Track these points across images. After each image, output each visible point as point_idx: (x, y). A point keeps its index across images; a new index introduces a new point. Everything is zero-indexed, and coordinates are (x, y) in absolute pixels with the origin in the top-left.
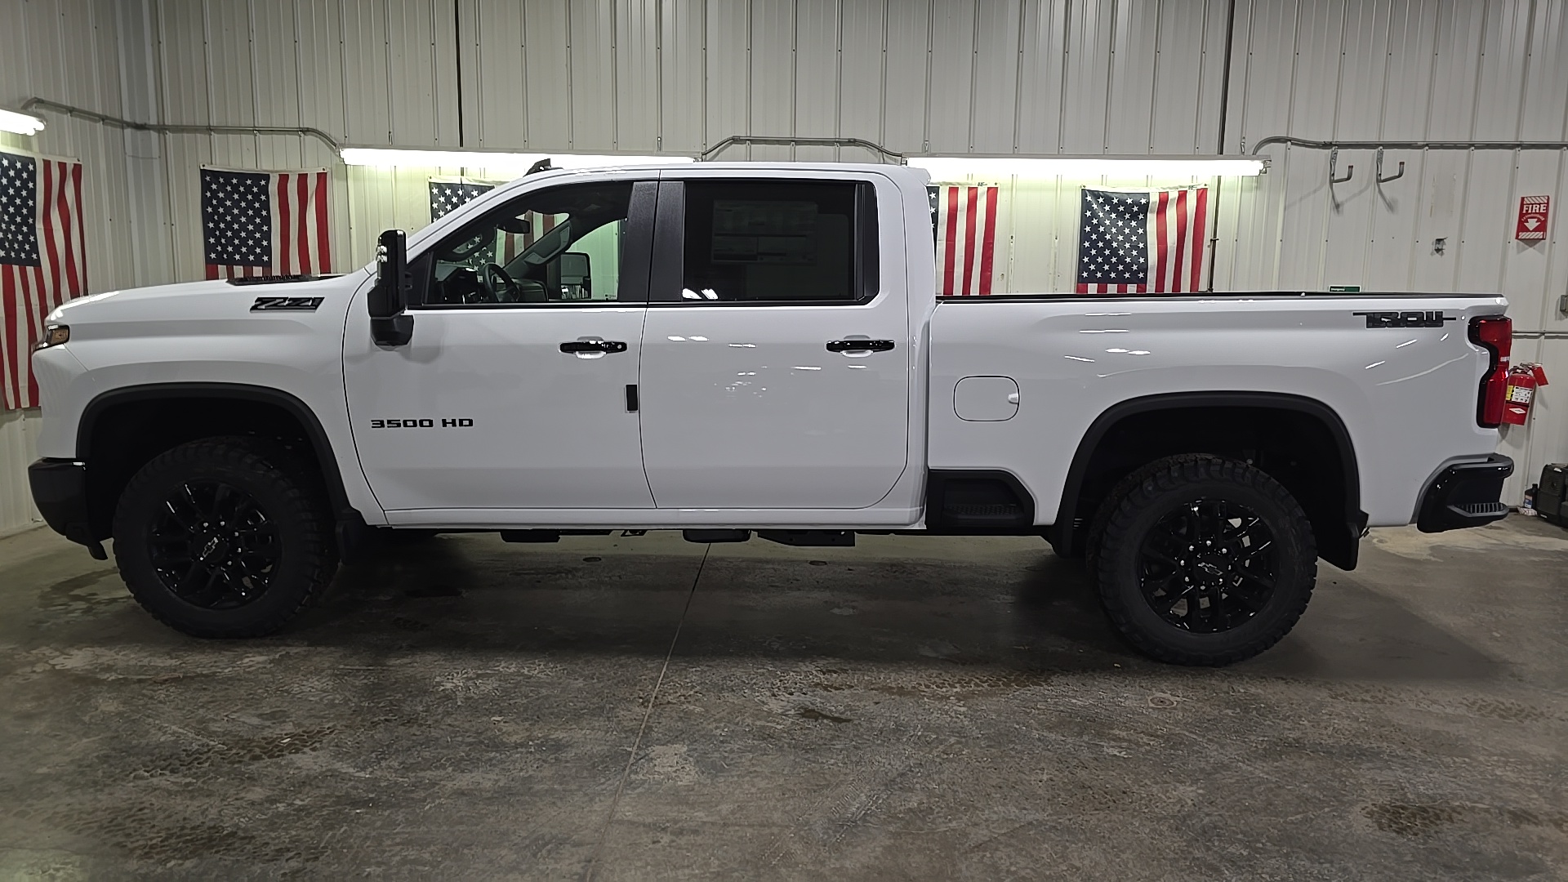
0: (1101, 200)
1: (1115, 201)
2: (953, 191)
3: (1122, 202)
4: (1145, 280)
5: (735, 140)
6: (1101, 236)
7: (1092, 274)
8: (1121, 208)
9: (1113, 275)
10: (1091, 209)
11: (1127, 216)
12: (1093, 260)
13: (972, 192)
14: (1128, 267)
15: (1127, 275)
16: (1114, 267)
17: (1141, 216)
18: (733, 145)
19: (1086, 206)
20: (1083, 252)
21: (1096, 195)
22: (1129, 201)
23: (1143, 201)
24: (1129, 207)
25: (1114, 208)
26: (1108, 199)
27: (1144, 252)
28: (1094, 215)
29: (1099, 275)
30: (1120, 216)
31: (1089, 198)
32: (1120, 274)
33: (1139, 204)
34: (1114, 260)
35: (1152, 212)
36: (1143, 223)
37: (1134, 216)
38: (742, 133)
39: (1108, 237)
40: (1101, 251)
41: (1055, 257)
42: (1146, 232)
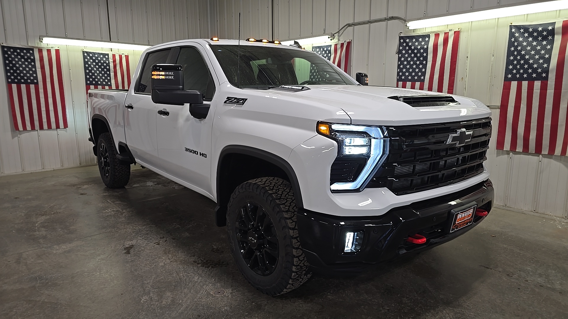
0: (522, 30)
1: (531, 30)
2: (437, 35)
3: (536, 30)
4: (546, 78)
5: (349, 25)
6: (519, 52)
7: (514, 76)
8: (535, 34)
9: (525, 76)
10: (514, 37)
11: (540, 38)
12: (515, 67)
13: (447, 35)
14: (535, 70)
15: (534, 75)
16: (526, 71)
17: (550, 38)
18: (349, 27)
19: (512, 35)
20: (509, 62)
21: (518, 28)
22: (540, 29)
23: (550, 28)
24: (540, 33)
25: (531, 34)
26: (526, 29)
27: (548, 61)
28: (516, 40)
29: (518, 76)
30: (535, 39)
31: (513, 30)
32: (530, 75)
33: (547, 30)
34: (526, 66)
35: (558, 34)
36: (552, 42)
37: (545, 38)
38: (351, 22)
39: (523, 52)
40: (519, 61)
41: (492, 67)
42: (552, 48)
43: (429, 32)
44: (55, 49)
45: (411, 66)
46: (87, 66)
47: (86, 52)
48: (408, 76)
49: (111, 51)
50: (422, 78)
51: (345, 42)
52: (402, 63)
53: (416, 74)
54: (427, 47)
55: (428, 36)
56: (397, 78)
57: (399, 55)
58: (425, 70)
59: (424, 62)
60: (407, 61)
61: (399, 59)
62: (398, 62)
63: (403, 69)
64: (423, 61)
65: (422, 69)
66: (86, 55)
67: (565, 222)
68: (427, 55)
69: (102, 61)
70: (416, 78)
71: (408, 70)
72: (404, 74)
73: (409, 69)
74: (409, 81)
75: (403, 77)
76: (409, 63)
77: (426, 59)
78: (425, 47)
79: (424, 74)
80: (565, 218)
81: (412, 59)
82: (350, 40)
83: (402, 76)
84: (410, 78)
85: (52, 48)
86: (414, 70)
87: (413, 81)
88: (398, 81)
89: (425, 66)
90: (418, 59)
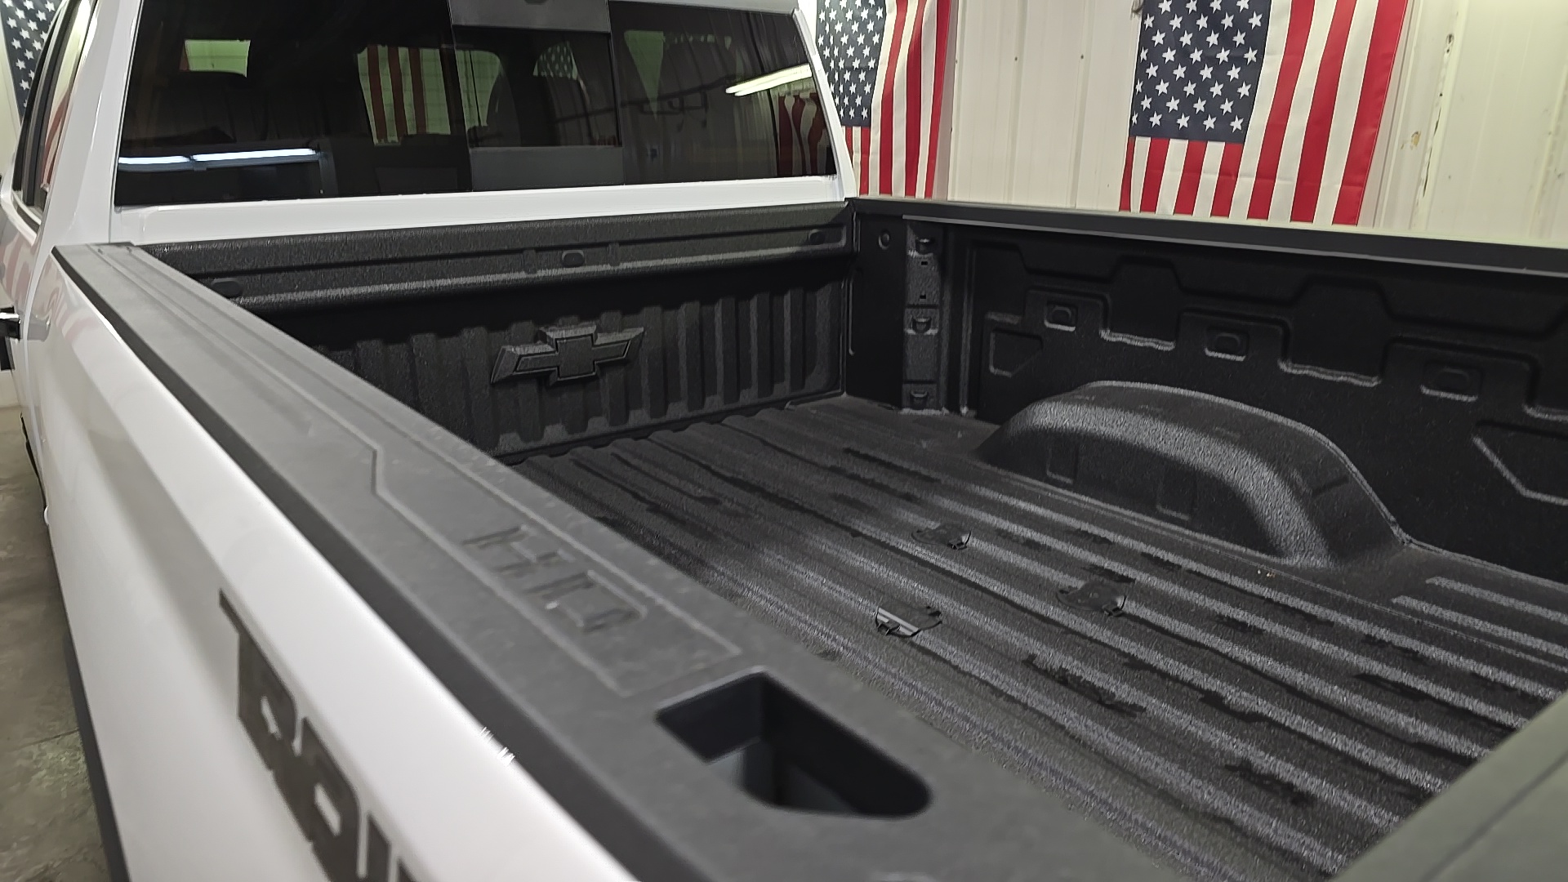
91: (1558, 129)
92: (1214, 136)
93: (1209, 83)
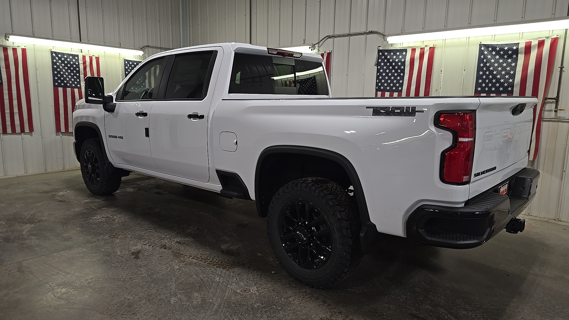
0: (490, 49)
1: (498, 49)
2: (414, 50)
3: (502, 49)
4: (512, 92)
5: (329, 37)
6: (488, 68)
7: (483, 89)
8: (502, 53)
9: (493, 89)
10: (483, 54)
11: (506, 57)
12: (484, 81)
13: (423, 50)
14: (502, 85)
15: (501, 89)
16: (494, 85)
17: (514, 56)
18: (328, 39)
19: (481, 52)
20: (479, 77)
21: (487, 46)
22: (506, 48)
23: (515, 48)
24: (506, 52)
25: (498, 53)
26: (494, 47)
27: (513, 76)
28: (485, 57)
29: (487, 89)
30: (502, 57)
31: (483, 48)
32: (497, 88)
33: (512, 50)
34: (494, 81)
35: (521, 53)
36: (516, 60)
37: (510, 56)
38: (331, 34)
39: (491, 68)
40: (487, 76)
41: (463, 80)
42: (516, 65)
43: (406, 47)
44: (21, 48)
45: (390, 78)
46: (55, 67)
47: (55, 53)
48: (387, 87)
49: (82, 52)
50: (400, 88)
51: (325, 52)
52: (381, 74)
53: (395, 85)
54: (405, 61)
55: (406, 51)
56: (376, 88)
57: (378, 67)
58: (403, 82)
59: (402, 74)
60: (386, 72)
61: (378, 71)
62: (377, 74)
63: (382, 79)
64: (400, 73)
65: (399, 80)
66: (55, 55)
67: (528, 218)
68: (404, 67)
69: (72, 63)
70: (394, 88)
71: (386, 81)
72: (383, 84)
73: (388, 80)
74: (388, 91)
75: (382, 88)
76: (387, 74)
77: (403, 71)
78: (403, 60)
79: (402, 85)
80: (528, 215)
81: (390, 71)
82: (330, 51)
83: (381, 86)
84: (388, 88)
85: (18, 47)
86: (392, 81)
87: (392, 92)
88: (377, 91)
89: (402, 78)
90: (396, 71)
91: (463, 88)
92: (395, 91)
93: (393, 80)
